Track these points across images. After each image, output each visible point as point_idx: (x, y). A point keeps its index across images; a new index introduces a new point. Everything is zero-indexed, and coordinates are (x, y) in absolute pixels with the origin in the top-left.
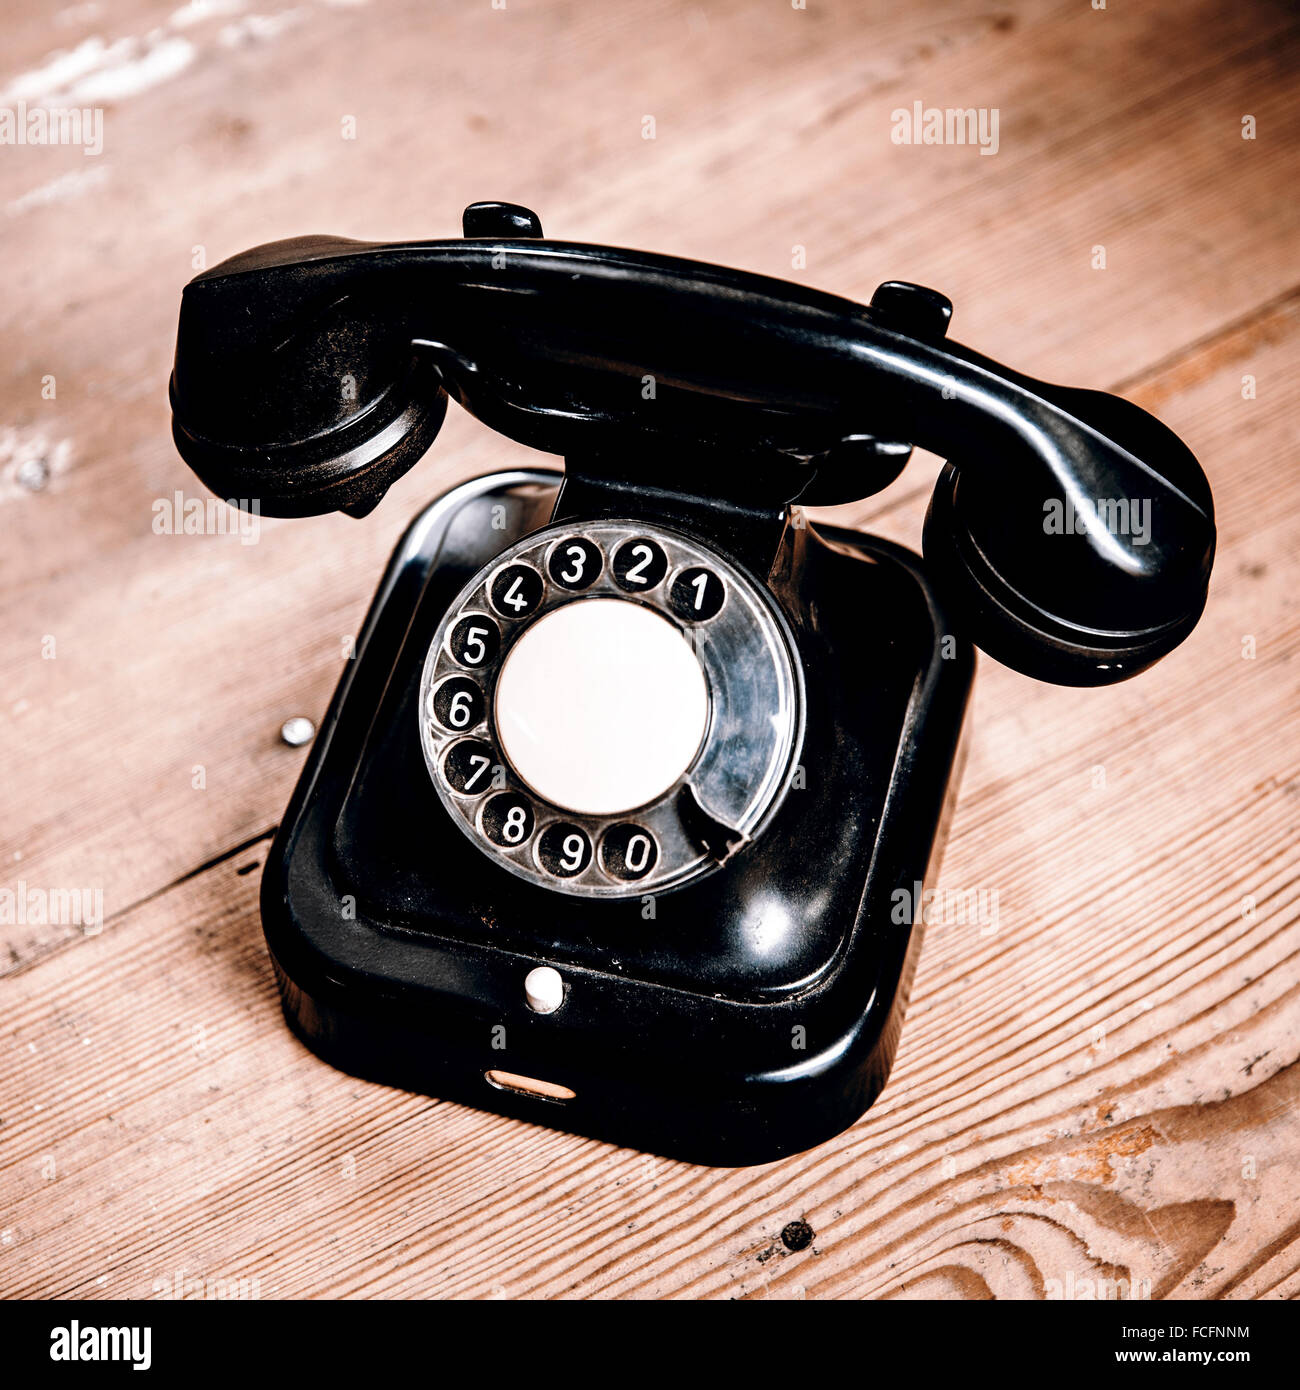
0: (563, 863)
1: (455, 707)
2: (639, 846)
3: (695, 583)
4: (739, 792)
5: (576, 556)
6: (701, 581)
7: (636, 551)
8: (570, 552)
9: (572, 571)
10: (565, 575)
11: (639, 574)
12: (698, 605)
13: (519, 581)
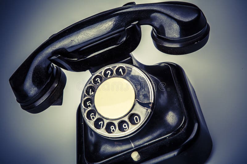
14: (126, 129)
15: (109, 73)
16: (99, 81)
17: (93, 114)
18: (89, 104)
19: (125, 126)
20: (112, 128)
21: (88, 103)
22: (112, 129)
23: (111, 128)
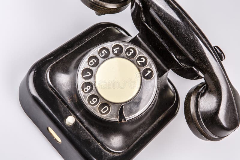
0: (91, 102)
1: (92, 61)
2: (106, 109)
3: (148, 71)
4: (131, 112)
5: (131, 51)
6: (149, 72)
7: (142, 58)
8: (131, 50)
9: (129, 54)
10: (127, 53)
11: (140, 63)
12: (146, 75)
13: (119, 48)
15: (143, 60)
17: (95, 62)
18: (104, 53)
19: (95, 100)
20: (88, 88)
23: (87, 87)
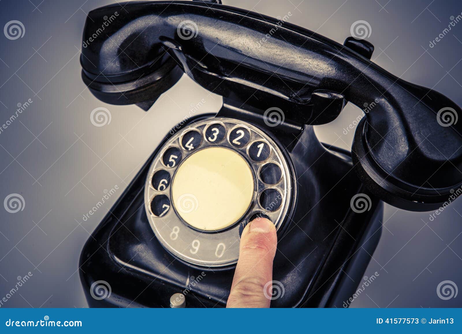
14: (194, 250)
15: (240, 134)
16: (215, 135)
17: (166, 182)
18: (173, 160)
19: (196, 244)
20: (176, 230)
21: (173, 158)
22: (174, 232)
23: (174, 229)
